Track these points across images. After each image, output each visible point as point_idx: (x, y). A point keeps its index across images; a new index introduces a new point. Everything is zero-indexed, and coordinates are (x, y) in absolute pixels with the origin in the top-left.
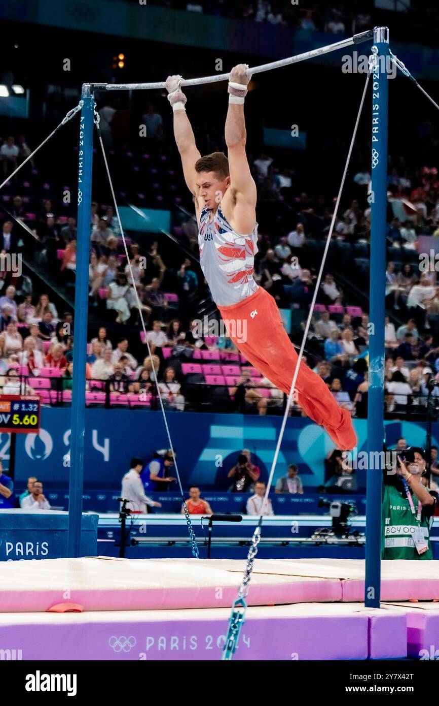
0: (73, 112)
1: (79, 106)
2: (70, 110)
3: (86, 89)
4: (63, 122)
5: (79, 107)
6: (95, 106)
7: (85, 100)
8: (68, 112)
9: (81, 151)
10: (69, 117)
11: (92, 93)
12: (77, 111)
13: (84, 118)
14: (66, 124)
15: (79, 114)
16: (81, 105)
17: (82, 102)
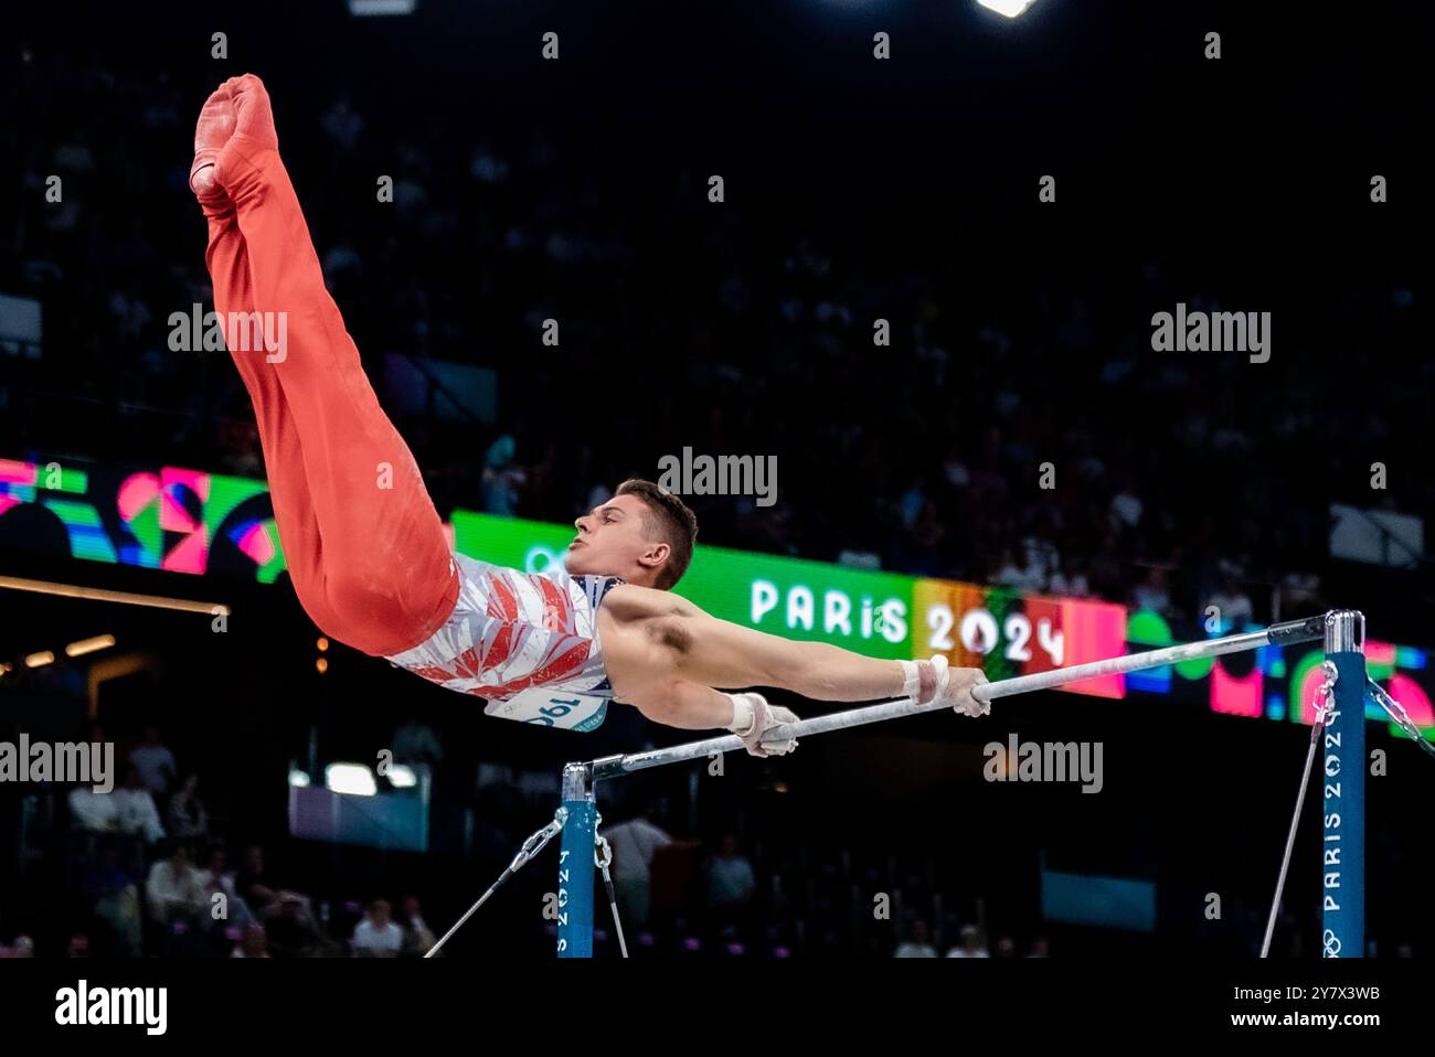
0: (540, 839)
1: (555, 821)
2: (532, 834)
3: (574, 777)
4: (514, 866)
5: (556, 826)
6: (599, 822)
7: (572, 806)
8: (526, 839)
9: (563, 941)
10: (530, 851)
11: (588, 786)
12: (550, 836)
13: (568, 853)
14: (522, 870)
15: (556, 843)
16: (561, 821)
17: (562, 811)
